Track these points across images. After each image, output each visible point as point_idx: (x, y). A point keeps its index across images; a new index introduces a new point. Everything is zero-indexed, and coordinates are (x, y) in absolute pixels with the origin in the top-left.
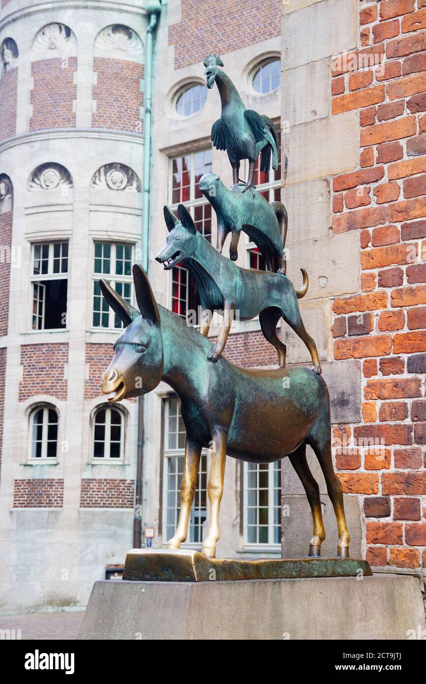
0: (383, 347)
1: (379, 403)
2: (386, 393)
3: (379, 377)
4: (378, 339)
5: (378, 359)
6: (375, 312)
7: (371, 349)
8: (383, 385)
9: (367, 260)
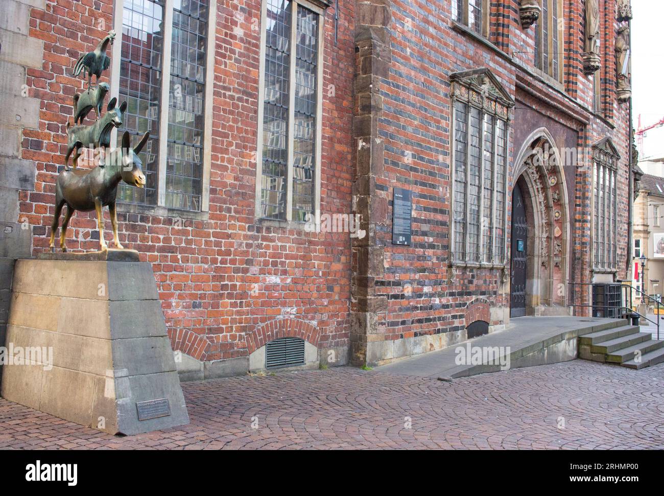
0: (48, 159)
1: (44, 183)
2: (48, 179)
3: (44, 171)
4: (45, 154)
5: (45, 163)
6: (45, 141)
7: (42, 158)
8: (46, 176)
9: (43, 115)
